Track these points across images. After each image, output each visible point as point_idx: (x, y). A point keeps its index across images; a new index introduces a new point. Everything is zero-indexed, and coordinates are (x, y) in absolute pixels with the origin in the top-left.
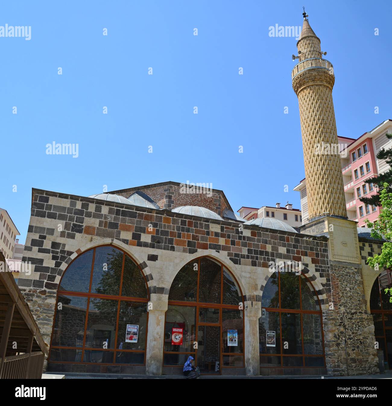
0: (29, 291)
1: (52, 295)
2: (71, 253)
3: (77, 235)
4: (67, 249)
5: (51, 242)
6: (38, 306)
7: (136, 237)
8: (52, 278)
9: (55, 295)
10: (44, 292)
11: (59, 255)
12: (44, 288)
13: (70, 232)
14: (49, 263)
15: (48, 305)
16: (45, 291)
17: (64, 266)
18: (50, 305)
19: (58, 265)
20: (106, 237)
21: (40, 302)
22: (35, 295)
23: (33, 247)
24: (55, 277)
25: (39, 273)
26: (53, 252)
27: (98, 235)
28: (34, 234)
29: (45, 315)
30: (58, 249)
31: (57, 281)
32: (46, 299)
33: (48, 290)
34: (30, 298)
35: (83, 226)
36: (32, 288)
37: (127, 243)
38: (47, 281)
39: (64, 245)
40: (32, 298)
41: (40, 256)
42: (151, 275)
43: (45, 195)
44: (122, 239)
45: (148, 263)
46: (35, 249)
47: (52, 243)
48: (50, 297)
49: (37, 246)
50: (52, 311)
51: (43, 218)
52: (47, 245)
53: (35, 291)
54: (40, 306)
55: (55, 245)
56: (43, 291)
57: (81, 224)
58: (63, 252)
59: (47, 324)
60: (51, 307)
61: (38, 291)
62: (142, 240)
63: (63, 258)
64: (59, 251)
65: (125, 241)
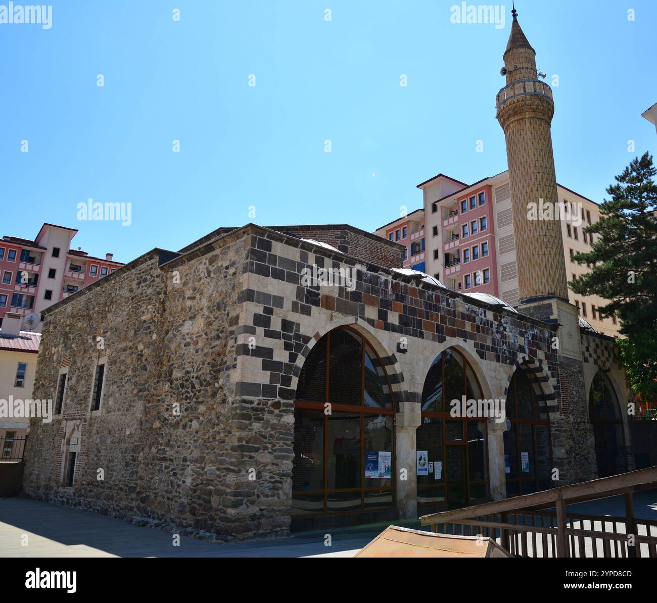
0: (259, 404)
1: (288, 408)
2: (307, 339)
3: (314, 309)
4: (302, 331)
5: (281, 320)
6: (272, 428)
7: (383, 316)
8: (287, 381)
9: (293, 409)
10: (277, 405)
11: (293, 342)
12: (278, 399)
13: (304, 303)
14: (281, 356)
15: (285, 426)
16: (279, 402)
17: (300, 361)
18: (288, 426)
19: (293, 358)
20: (349, 314)
21: (275, 421)
22: (266, 409)
23: (257, 327)
24: (290, 379)
25: (269, 373)
26: (285, 337)
27: (339, 310)
28: (257, 306)
29: (281, 443)
30: (291, 331)
31: (294, 386)
32: (282, 416)
33: (282, 401)
34: (259, 414)
35: (319, 294)
36: (261, 398)
37: (373, 326)
38: (281, 385)
39: (298, 325)
40: (264, 415)
41: (269, 343)
42: (402, 374)
43: (265, 238)
44: (368, 318)
45: (398, 355)
46: (260, 330)
47: (282, 322)
48: (287, 412)
49: (263, 327)
50: (290, 434)
51: (266, 278)
52: (276, 325)
53: (266, 404)
54: (274, 427)
55: (286, 325)
56: (276, 402)
57: (317, 292)
58: (298, 336)
59: (286, 458)
60: (289, 429)
61: (270, 402)
62: (389, 321)
63: (299, 348)
64: (292, 335)
65: (371, 322)
